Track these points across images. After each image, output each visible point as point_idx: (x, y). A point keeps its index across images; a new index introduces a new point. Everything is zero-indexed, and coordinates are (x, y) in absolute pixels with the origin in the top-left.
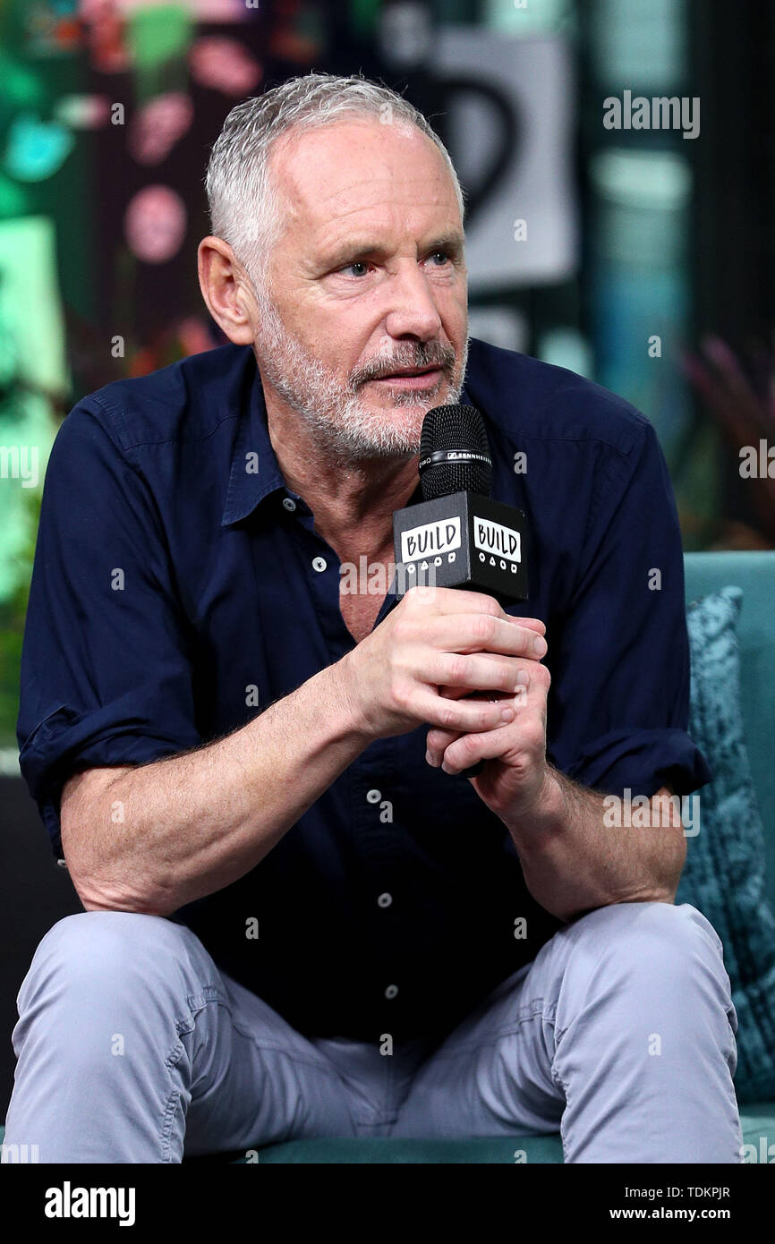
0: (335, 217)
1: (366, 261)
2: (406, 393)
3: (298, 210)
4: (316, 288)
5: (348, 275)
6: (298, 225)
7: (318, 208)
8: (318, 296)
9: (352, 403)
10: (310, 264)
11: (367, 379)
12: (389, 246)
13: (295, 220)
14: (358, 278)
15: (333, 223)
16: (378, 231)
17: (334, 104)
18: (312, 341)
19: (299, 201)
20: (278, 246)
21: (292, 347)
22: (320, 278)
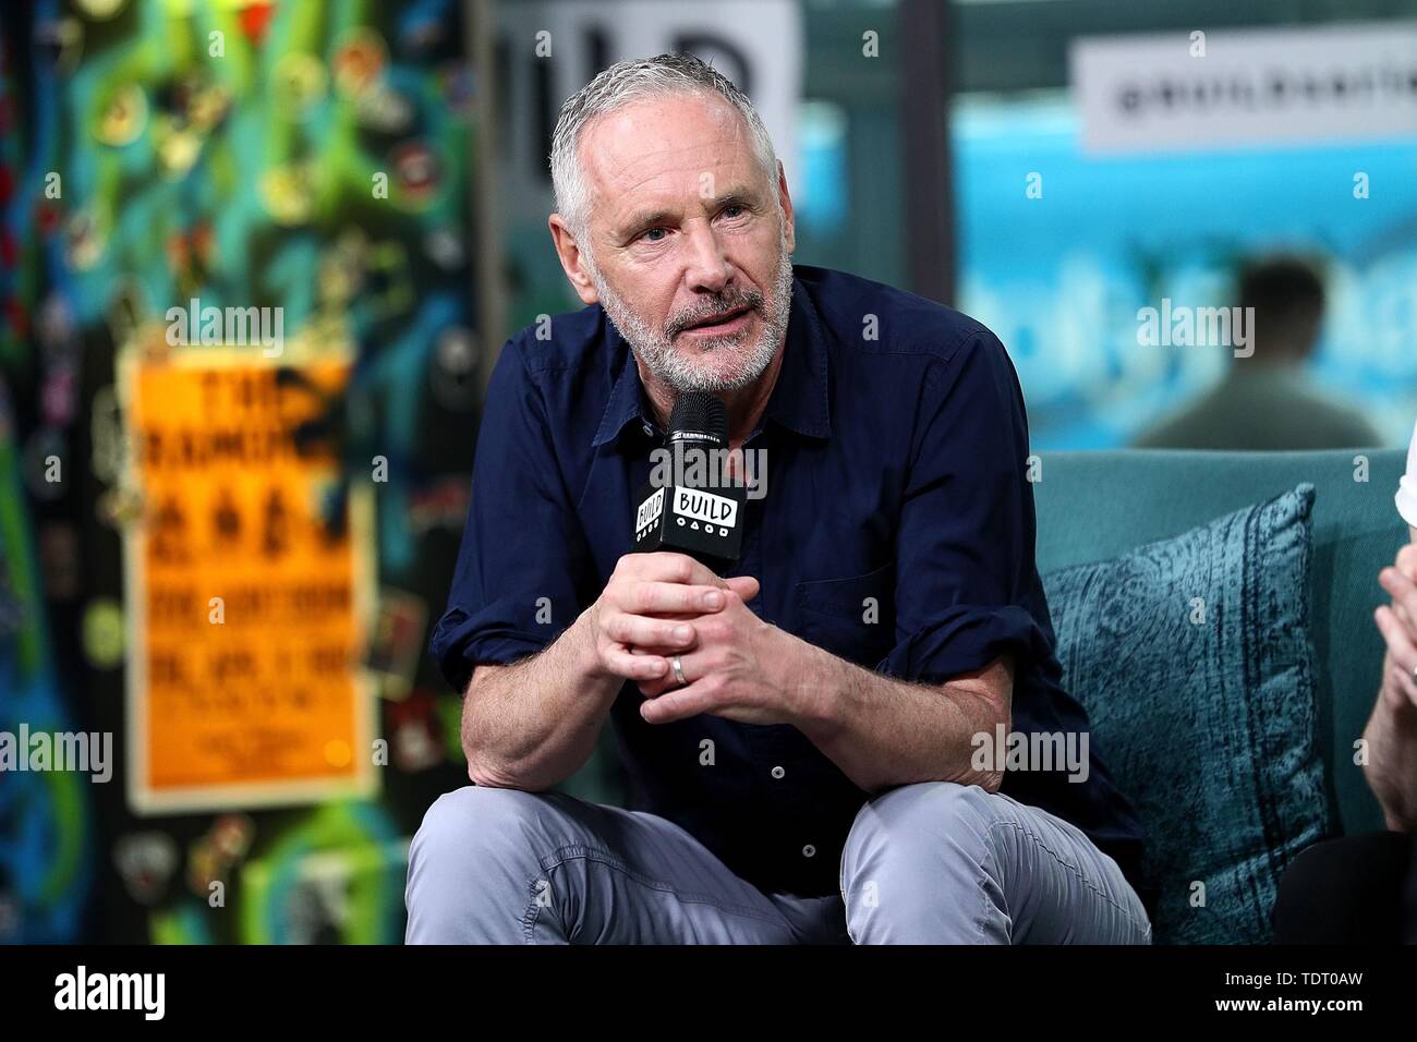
0: (625, 191)
1: (660, 226)
2: (710, 340)
3: (599, 188)
4: (625, 253)
5: (647, 241)
6: (601, 202)
7: (613, 185)
8: (629, 261)
9: (669, 353)
10: (615, 233)
11: (678, 330)
12: (676, 210)
13: (599, 197)
14: (656, 242)
15: (625, 196)
16: (663, 199)
17: (623, 89)
18: (630, 301)
19: (599, 180)
20: (591, 219)
21: (618, 306)
22: (626, 245)
